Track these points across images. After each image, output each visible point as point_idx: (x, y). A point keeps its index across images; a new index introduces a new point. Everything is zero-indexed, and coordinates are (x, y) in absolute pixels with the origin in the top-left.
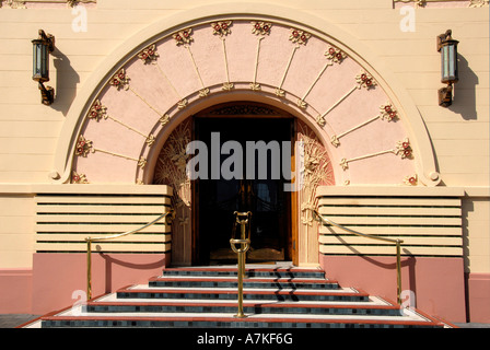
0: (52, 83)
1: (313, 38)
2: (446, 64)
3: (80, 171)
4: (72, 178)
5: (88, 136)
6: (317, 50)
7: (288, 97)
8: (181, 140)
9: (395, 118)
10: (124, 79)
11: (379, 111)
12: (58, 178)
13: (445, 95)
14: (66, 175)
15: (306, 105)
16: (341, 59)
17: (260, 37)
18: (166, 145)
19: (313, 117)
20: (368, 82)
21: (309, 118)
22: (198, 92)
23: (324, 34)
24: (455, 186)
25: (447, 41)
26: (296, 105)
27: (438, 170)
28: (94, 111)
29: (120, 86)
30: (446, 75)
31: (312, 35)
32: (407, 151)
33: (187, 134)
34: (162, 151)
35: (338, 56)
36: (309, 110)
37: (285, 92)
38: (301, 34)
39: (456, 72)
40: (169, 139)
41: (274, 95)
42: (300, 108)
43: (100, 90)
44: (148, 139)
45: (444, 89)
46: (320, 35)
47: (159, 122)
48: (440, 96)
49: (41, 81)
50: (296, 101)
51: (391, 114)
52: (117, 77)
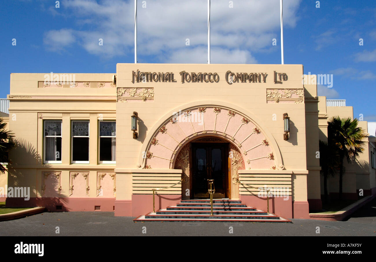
0: (137, 131)
1: (237, 114)
2: (285, 125)
3: (148, 164)
4: (145, 167)
5: (151, 151)
6: (238, 118)
7: (227, 136)
8: (186, 151)
9: (267, 145)
10: (165, 129)
11: (262, 142)
12: (140, 167)
13: (285, 137)
14: (143, 166)
15: (234, 139)
16: (247, 122)
17: (217, 113)
18: (180, 153)
19: (237, 144)
20: (257, 131)
21: (235, 144)
22: (193, 134)
23: (241, 113)
24: (289, 170)
25: (286, 117)
26: (230, 139)
27: (283, 164)
28: (153, 141)
29: (163, 132)
30: (285, 130)
31: (236, 113)
32: (272, 157)
33: (188, 149)
34: (178, 156)
35: (246, 121)
36: (235, 141)
37: (226, 134)
38: (232, 112)
39: (289, 129)
40: (181, 151)
41: (222, 135)
42: (232, 140)
43: (156, 134)
44: (174, 152)
45: (285, 134)
46: (240, 113)
47: (178, 146)
48: (284, 137)
49: (134, 131)
50: (230, 138)
51: (266, 143)
52: (162, 129)
